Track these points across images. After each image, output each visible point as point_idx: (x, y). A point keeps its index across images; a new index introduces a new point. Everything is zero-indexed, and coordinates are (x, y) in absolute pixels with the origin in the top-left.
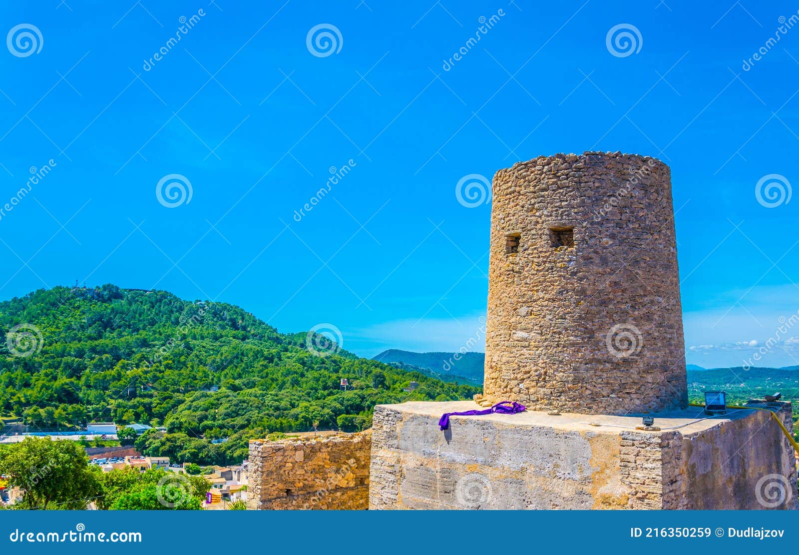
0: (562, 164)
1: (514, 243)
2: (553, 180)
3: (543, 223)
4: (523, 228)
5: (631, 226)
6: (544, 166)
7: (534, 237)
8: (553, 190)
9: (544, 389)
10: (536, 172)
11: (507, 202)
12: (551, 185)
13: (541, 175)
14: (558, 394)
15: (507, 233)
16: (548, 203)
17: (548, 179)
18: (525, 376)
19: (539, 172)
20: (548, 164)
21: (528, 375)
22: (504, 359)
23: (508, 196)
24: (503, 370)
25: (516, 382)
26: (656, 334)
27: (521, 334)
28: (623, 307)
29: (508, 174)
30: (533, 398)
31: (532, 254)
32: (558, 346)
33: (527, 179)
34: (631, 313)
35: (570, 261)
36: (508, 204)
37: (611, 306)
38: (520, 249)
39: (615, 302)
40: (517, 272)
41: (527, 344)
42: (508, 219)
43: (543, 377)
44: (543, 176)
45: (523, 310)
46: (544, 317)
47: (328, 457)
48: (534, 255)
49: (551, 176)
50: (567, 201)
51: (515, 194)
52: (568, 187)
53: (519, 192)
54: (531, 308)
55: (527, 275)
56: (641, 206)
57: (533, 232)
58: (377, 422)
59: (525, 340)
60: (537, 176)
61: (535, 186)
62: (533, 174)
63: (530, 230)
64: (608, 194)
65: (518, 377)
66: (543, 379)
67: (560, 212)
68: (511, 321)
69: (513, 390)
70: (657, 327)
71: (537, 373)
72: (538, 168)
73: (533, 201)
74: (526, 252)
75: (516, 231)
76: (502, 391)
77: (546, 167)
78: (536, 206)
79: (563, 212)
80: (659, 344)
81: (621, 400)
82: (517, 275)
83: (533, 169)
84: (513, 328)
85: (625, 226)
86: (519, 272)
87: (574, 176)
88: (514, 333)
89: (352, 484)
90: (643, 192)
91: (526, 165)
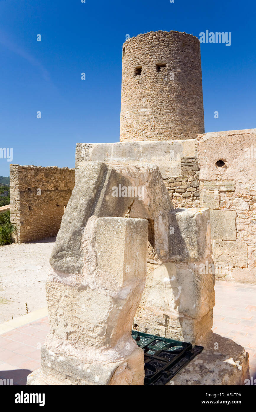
0: (161, 35)
1: (138, 71)
2: (157, 42)
3: (153, 61)
4: (143, 64)
5: (189, 65)
6: (153, 36)
7: (149, 67)
8: (157, 47)
9: (154, 132)
10: (149, 39)
11: (135, 52)
12: (157, 44)
13: (152, 40)
14: (160, 134)
15: (135, 66)
16: (155, 53)
17: (155, 42)
18: (145, 128)
19: (151, 39)
20: (155, 35)
21: (147, 127)
22: (134, 122)
23: (135, 50)
24: (134, 126)
25: (141, 131)
26: (197, 111)
27: (143, 110)
28: (186, 98)
29: (135, 40)
30: (149, 136)
31: (148, 75)
32: (160, 114)
33: (145, 42)
34: (189, 101)
35: (165, 78)
36: (135, 53)
37: (181, 98)
38: (142, 73)
39: (183, 96)
40: (140, 84)
41: (146, 114)
42: (135, 60)
43: (153, 127)
44: (153, 40)
45: (144, 100)
46: (154, 102)
47: (44, 175)
48: (149, 76)
49: (156, 41)
50: (163, 52)
51: (139, 49)
52: (164, 46)
53: (141, 48)
54: (148, 98)
55: (145, 84)
56: (192, 57)
57: (148, 65)
58: (78, 150)
59: (145, 112)
60: (150, 40)
61: (149, 45)
62: (148, 40)
63: (147, 65)
64: (180, 50)
65: (142, 128)
66: (154, 128)
67: (161, 57)
68: (138, 105)
69: (140, 134)
70: (197, 108)
71: (151, 126)
72: (150, 37)
73: (148, 52)
74: (145, 74)
75: (139, 65)
76: (134, 135)
77: (154, 36)
78: (150, 54)
79: (162, 57)
80: (198, 116)
81: (185, 136)
82: (141, 84)
83: (148, 37)
84: (138, 107)
85: (186, 65)
86: (142, 83)
87: (166, 41)
88: (139, 110)
89: (53, 189)
90: (193, 51)
91: (145, 35)
